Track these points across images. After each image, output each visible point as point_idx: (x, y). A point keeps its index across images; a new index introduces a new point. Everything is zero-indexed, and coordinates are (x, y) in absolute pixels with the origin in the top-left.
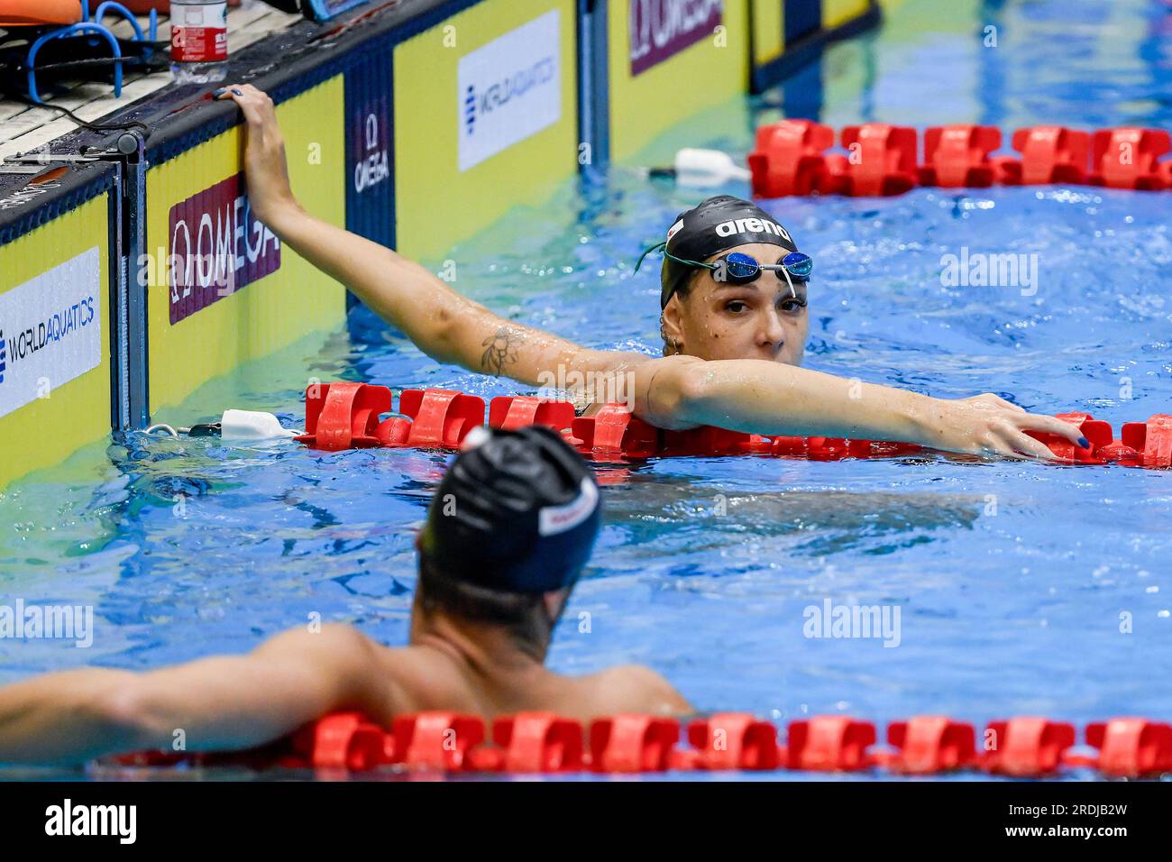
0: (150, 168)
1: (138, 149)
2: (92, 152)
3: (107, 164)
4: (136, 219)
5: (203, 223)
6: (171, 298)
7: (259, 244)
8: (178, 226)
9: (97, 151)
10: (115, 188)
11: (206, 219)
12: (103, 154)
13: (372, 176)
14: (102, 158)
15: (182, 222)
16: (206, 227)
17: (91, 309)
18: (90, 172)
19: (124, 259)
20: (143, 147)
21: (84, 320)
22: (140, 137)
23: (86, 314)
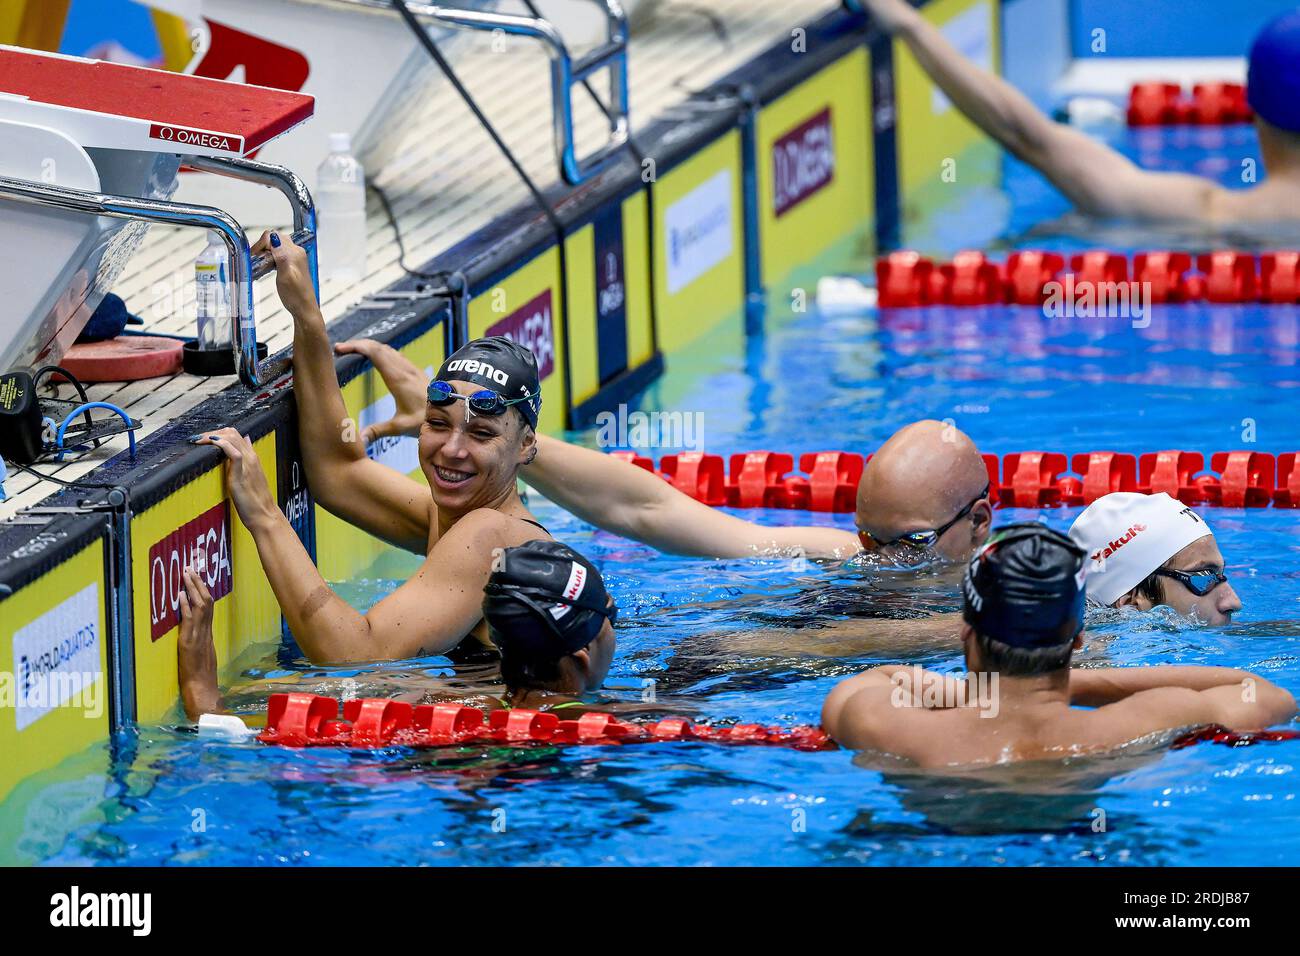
0: (134, 516)
1: (125, 501)
2: (87, 504)
3: (100, 516)
4: (123, 558)
5: (173, 558)
6: (152, 621)
7: (216, 572)
8: (155, 563)
9: (90, 504)
10: (108, 534)
11: (175, 555)
12: (96, 506)
13: (297, 511)
14: (96, 510)
15: (159, 559)
16: (175, 561)
17: (92, 634)
18: (90, 521)
19: (115, 590)
20: (128, 500)
21: (87, 642)
22: (126, 492)
23: (88, 636)
